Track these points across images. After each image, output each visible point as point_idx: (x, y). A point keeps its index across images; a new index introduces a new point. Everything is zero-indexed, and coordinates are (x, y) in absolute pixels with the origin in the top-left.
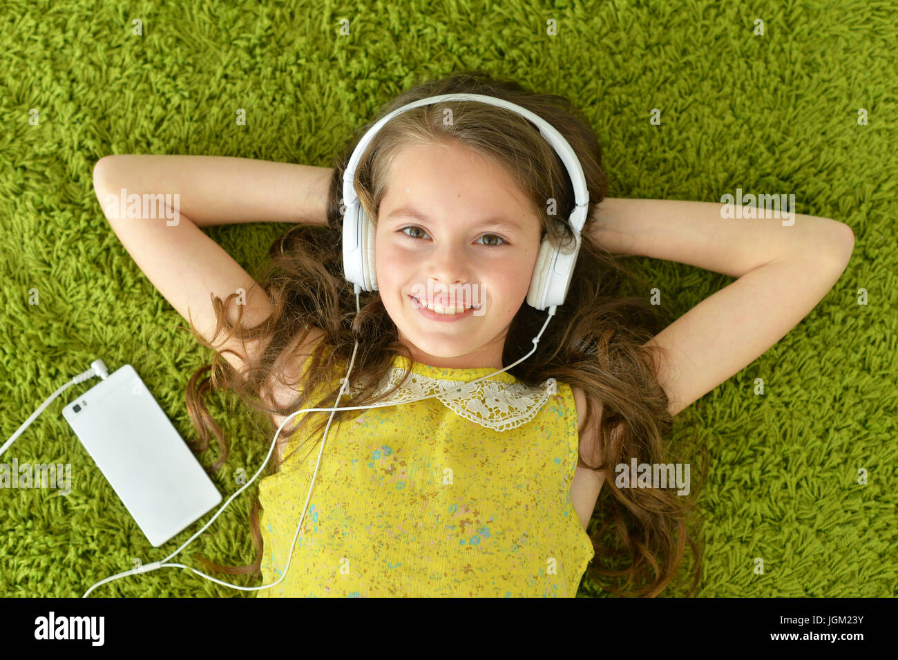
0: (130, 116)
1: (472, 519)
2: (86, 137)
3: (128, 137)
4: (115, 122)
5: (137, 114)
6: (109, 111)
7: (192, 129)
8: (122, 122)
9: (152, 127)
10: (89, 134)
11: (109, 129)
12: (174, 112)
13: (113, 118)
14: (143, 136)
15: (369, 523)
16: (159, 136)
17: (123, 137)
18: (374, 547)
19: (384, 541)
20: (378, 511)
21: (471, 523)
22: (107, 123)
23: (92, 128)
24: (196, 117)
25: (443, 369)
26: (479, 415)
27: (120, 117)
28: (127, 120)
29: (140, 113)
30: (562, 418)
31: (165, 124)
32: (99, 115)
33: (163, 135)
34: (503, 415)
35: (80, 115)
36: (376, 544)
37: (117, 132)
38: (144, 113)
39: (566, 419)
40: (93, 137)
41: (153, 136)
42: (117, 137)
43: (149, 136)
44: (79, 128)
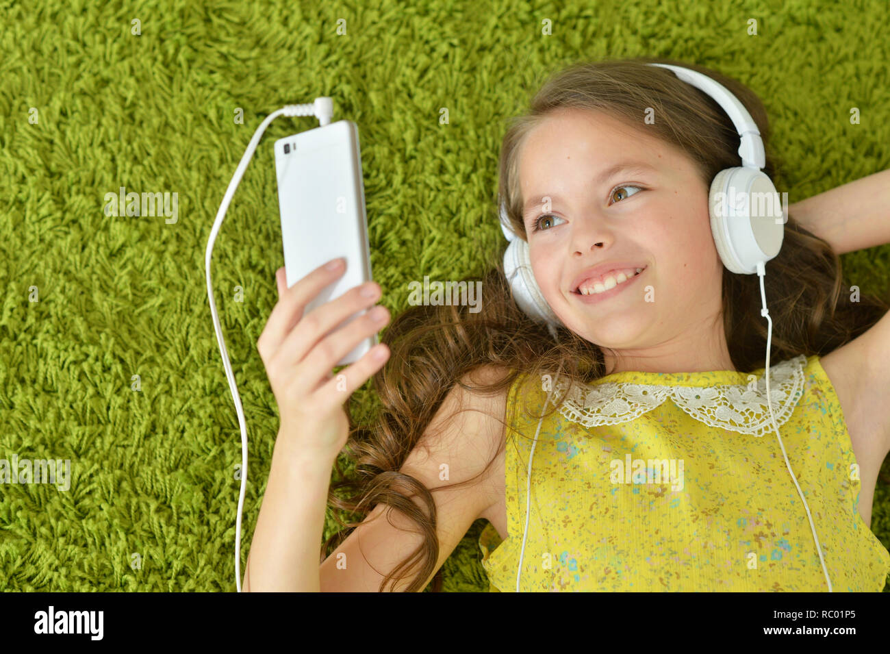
0: (389, 63)
1: (766, 531)
2: (340, 81)
3: (386, 86)
4: (372, 70)
5: (396, 62)
6: (364, 57)
7: (462, 80)
8: (380, 69)
9: (416, 75)
10: (344, 79)
11: (364, 77)
12: (441, 60)
13: (370, 64)
14: (404, 85)
15: (648, 554)
16: (422, 87)
17: (381, 86)
18: (661, 580)
19: (672, 571)
20: (657, 538)
21: (766, 536)
22: (362, 70)
23: (347, 73)
24: (466, 67)
25: (677, 375)
26: (732, 422)
27: (377, 64)
28: (386, 68)
29: (400, 60)
30: (827, 416)
31: (430, 74)
32: (354, 61)
33: (427, 86)
34: (758, 416)
35: (334, 58)
36: (663, 575)
37: (374, 80)
38: (406, 60)
39: (831, 416)
40: (348, 82)
41: (416, 85)
42: (375, 86)
43: (412, 86)
44: (333, 72)
